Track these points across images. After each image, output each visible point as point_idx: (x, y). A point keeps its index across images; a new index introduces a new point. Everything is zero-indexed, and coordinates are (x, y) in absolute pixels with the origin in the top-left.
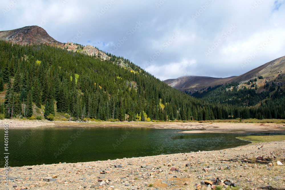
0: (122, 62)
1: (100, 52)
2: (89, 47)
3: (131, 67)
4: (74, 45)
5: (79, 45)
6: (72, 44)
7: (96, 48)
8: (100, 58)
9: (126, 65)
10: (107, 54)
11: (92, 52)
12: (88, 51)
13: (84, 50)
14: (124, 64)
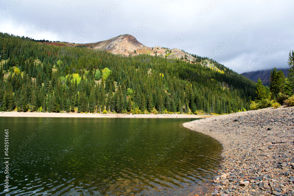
0: (208, 62)
1: (186, 54)
2: (176, 51)
3: (217, 67)
4: (161, 48)
5: (166, 48)
6: (160, 48)
7: (182, 50)
8: (187, 60)
9: (212, 66)
10: (193, 56)
11: (179, 54)
12: (176, 54)
13: (172, 54)
14: (211, 64)
